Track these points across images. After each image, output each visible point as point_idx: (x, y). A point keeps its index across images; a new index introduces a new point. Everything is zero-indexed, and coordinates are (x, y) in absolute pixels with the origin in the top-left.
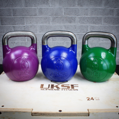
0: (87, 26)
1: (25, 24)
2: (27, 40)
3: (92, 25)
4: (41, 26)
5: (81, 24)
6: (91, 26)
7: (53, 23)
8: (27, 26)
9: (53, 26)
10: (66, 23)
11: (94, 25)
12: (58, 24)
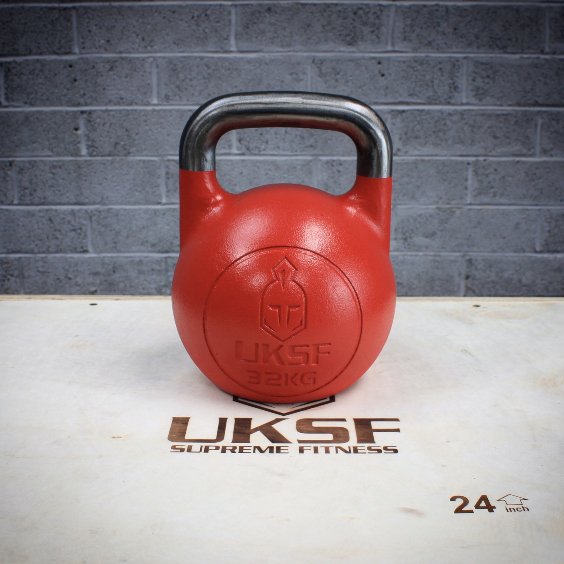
0: (455, 64)
1: (76, 50)
2: (89, 147)
3: (483, 56)
4: (170, 61)
5: (415, 50)
6: (477, 63)
7: (245, 45)
8: (87, 61)
9: (249, 62)
10: (324, 47)
11: (496, 56)
12: (275, 48)
